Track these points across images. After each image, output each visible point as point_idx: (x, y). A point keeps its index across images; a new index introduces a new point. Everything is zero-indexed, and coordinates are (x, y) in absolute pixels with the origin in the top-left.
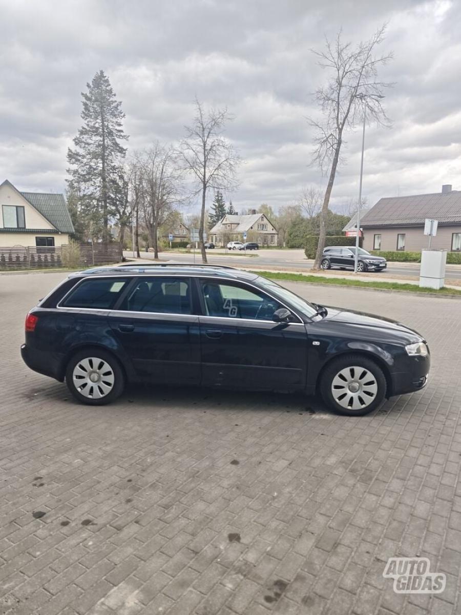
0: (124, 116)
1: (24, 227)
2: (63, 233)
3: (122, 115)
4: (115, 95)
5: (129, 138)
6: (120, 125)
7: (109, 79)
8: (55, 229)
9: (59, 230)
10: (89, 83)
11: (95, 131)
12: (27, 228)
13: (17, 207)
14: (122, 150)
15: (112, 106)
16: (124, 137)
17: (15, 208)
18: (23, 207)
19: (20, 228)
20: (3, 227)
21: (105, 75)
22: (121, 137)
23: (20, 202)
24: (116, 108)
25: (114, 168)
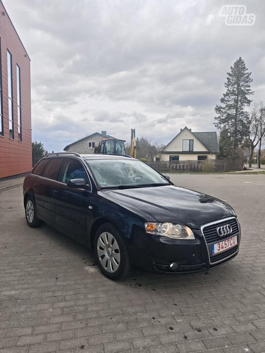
0: (252, 80)
1: (192, 150)
2: (213, 153)
3: (251, 80)
4: (247, 69)
5: (254, 93)
6: (249, 87)
7: (244, 61)
8: (208, 151)
9: (210, 152)
10: (232, 66)
11: (233, 93)
12: (194, 151)
13: (190, 140)
14: (249, 102)
15: (245, 76)
16: (251, 93)
17: (189, 140)
18: (193, 140)
19: (190, 151)
20: (182, 151)
21: (242, 60)
22: (249, 94)
23: (192, 138)
24: (248, 77)
25: (242, 113)
